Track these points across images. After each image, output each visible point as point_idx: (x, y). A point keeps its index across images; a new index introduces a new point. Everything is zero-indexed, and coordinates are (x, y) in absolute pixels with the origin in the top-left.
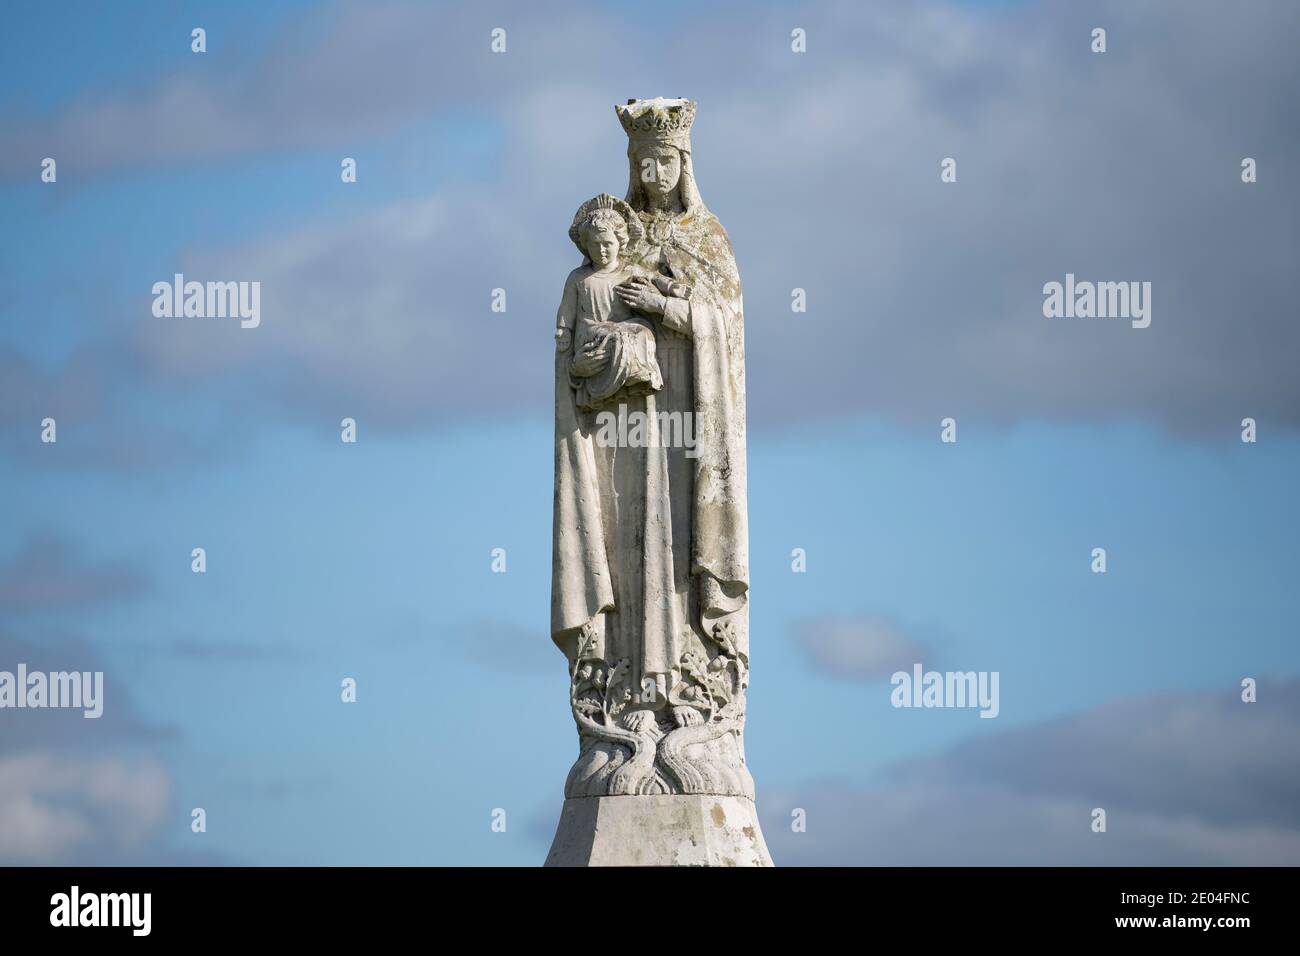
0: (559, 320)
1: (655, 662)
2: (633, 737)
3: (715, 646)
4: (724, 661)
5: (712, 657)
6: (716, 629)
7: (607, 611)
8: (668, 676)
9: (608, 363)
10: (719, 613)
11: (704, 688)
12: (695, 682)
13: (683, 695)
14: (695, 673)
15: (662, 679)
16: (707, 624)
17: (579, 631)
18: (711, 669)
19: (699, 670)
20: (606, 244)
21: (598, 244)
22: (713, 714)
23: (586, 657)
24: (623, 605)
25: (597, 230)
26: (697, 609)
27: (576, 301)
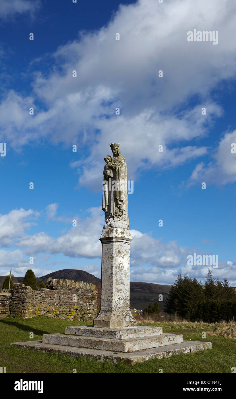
1: (112, 211)
3: (120, 209)
4: (121, 211)
5: (119, 210)
6: (120, 207)
7: (108, 205)
8: (113, 213)
10: (120, 204)
12: (117, 213)
13: (116, 215)
15: (113, 214)
16: (119, 206)
17: (105, 209)
18: (119, 212)
22: (119, 217)
26: (117, 204)
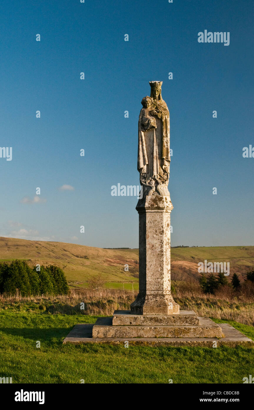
0: (139, 116)
1: (155, 173)
2: (151, 186)
3: (165, 171)
4: (166, 174)
5: (164, 173)
6: (165, 168)
7: (147, 165)
9: (148, 124)
10: (165, 166)
11: (163, 178)
12: (161, 177)
13: (159, 179)
14: (161, 175)
17: (142, 168)
19: (162, 175)
20: (148, 104)
21: (147, 104)
22: (164, 182)
23: (143, 172)
24: (149, 164)
25: (147, 101)
26: (162, 165)
27: (143, 113)
